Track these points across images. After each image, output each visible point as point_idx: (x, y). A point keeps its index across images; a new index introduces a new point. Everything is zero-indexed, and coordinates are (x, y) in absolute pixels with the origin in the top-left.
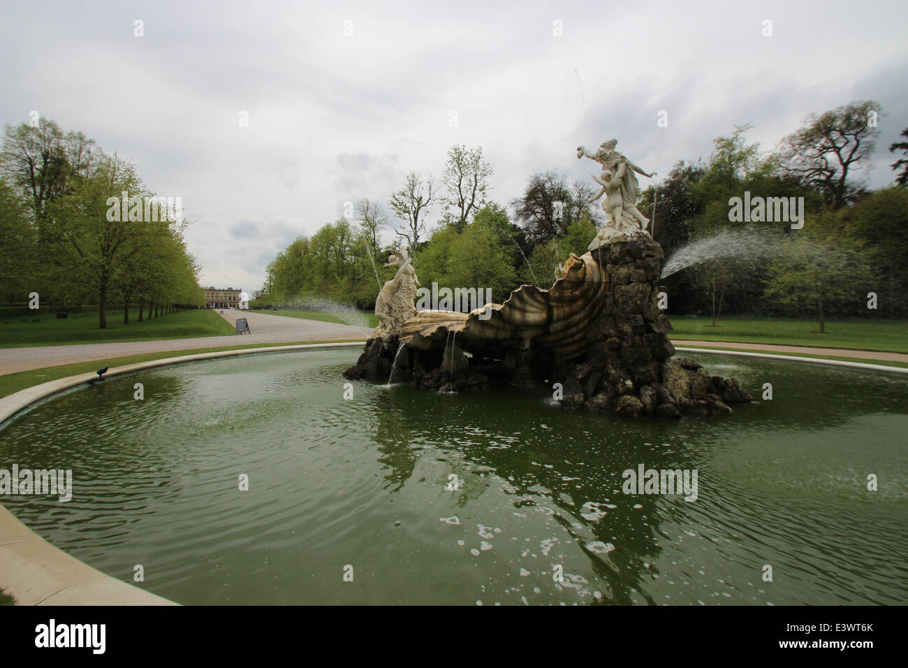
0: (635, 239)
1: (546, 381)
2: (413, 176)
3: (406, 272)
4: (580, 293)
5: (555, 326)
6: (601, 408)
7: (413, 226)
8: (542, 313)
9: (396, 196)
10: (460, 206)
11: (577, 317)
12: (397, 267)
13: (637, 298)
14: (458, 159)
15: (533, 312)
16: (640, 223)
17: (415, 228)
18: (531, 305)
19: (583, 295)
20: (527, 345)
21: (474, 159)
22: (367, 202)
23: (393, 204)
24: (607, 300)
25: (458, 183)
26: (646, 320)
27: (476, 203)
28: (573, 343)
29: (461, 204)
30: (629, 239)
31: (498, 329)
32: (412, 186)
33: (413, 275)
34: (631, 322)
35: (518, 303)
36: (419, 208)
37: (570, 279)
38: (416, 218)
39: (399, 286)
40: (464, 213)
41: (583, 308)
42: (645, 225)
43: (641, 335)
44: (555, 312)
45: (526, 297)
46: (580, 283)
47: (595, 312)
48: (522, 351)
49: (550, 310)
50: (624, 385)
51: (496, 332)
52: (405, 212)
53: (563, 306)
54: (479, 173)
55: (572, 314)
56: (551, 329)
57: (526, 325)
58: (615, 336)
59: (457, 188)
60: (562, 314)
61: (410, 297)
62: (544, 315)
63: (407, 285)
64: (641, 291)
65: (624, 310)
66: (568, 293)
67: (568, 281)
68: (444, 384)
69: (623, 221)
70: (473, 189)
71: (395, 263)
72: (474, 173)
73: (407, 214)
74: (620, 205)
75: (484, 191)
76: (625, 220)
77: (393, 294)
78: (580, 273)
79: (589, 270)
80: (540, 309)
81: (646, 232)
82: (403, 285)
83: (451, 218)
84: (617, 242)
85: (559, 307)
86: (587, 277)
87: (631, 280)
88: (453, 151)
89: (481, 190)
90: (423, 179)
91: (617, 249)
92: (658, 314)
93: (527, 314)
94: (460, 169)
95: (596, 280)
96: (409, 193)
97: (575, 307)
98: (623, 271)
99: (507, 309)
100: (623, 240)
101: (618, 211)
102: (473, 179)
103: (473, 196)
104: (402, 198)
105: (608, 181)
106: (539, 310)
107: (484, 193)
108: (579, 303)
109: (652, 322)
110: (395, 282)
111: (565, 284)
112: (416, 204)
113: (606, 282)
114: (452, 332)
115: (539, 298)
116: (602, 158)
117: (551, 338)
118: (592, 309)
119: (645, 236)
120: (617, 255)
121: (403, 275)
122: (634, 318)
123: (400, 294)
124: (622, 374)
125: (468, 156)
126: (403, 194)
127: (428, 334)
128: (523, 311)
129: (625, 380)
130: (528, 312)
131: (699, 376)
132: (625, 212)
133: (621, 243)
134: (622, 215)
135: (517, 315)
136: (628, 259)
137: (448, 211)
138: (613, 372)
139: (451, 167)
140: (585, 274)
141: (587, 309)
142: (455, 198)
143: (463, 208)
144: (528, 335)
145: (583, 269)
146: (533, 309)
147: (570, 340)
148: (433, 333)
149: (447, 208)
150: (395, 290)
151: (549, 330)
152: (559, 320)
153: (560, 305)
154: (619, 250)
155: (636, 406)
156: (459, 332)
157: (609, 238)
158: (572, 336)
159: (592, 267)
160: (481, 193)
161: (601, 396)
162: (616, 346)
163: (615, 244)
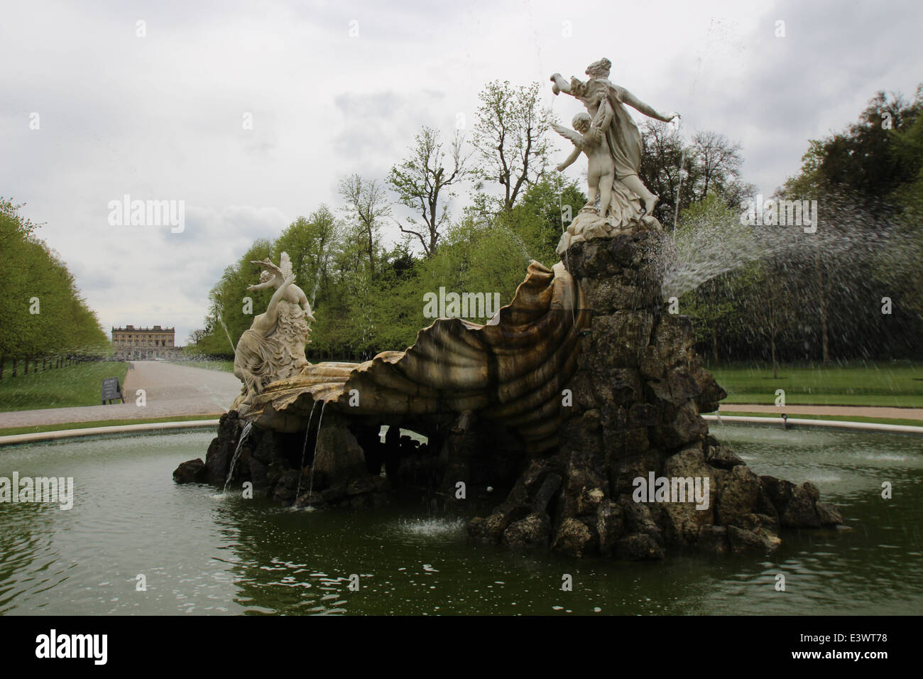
0: (627, 231)
1: (489, 488)
2: (427, 135)
3: (287, 298)
4: (539, 330)
5: (505, 391)
6: (528, 541)
7: (429, 217)
8: (479, 366)
9: (399, 169)
10: (502, 182)
11: (539, 374)
12: (273, 289)
13: (624, 338)
14: (497, 103)
15: (465, 366)
16: (642, 203)
17: (433, 220)
18: (460, 354)
19: (544, 334)
20: (463, 424)
21: (524, 102)
22: (358, 181)
23: (395, 181)
24: (583, 342)
25: (500, 143)
26: (644, 379)
27: (532, 177)
28: (544, 420)
29: (504, 178)
30: (616, 232)
31: (411, 397)
32: (427, 150)
33: (301, 304)
34: (611, 383)
35: (432, 350)
36: (438, 188)
37: (521, 306)
38: (433, 205)
39: (276, 323)
40: (511, 194)
41: (546, 358)
42: (650, 206)
43: (627, 406)
44: (502, 365)
45: (445, 337)
46: (541, 311)
47: (568, 364)
48: (457, 434)
49: (492, 361)
50: (587, 497)
51: (408, 402)
52: (416, 195)
53: (514, 355)
54: (534, 125)
55: (530, 368)
56: (500, 394)
57: (456, 390)
58: (594, 408)
59: (498, 152)
60: (512, 368)
61: (296, 341)
62: (483, 371)
63: (289, 321)
64: (631, 325)
65: (602, 359)
66: (519, 331)
67: (519, 310)
68: (303, 492)
69: (614, 199)
70: (524, 153)
71: (268, 284)
72: (526, 126)
73: (418, 198)
74: (607, 174)
75: (545, 155)
76: (617, 198)
77: (266, 337)
78: (541, 297)
79: (558, 289)
80: (474, 359)
81: (649, 219)
82: (284, 321)
83: (487, 203)
84: (594, 239)
85: (506, 355)
86: (553, 301)
87: (614, 305)
88: (488, 92)
89: (537, 154)
90: (444, 141)
91: (591, 252)
92: (673, 367)
93: (454, 369)
94: (501, 120)
95: (566, 307)
96: (420, 163)
97: (532, 355)
98: (604, 289)
99: (413, 361)
100: (605, 234)
101: (606, 182)
102: (524, 136)
103: (526, 163)
104: (409, 172)
105: (585, 132)
106: (474, 362)
107: (544, 159)
108: (540, 348)
109: (657, 381)
110: (270, 316)
111: (514, 315)
112: (432, 181)
113: (585, 310)
114: (321, 402)
115: (470, 340)
116: (578, 90)
117: (506, 412)
118: (563, 360)
119: (650, 226)
120: (591, 261)
121: (283, 304)
122: (616, 374)
123: (280, 337)
124: (592, 477)
125: (514, 99)
126: (411, 166)
127: (284, 407)
128: (447, 365)
129: (591, 487)
130: (455, 365)
131: (734, 479)
132: (617, 185)
133: (601, 239)
134: (613, 189)
135: (434, 372)
136: (611, 267)
137: (482, 191)
138: (575, 473)
139: (485, 117)
140: (551, 296)
141: (554, 358)
142: (494, 169)
143: (508, 186)
144: (465, 406)
145: (550, 287)
146: (463, 361)
147: (536, 415)
148: (290, 404)
149: (479, 186)
150: (272, 330)
151: (498, 397)
152: (510, 380)
153: (508, 352)
154: (595, 252)
155: (580, 537)
156: (331, 401)
157: (582, 230)
158: (539, 406)
159: (563, 283)
160: (540, 158)
161: (531, 519)
162: (594, 425)
163: (590, 242)
